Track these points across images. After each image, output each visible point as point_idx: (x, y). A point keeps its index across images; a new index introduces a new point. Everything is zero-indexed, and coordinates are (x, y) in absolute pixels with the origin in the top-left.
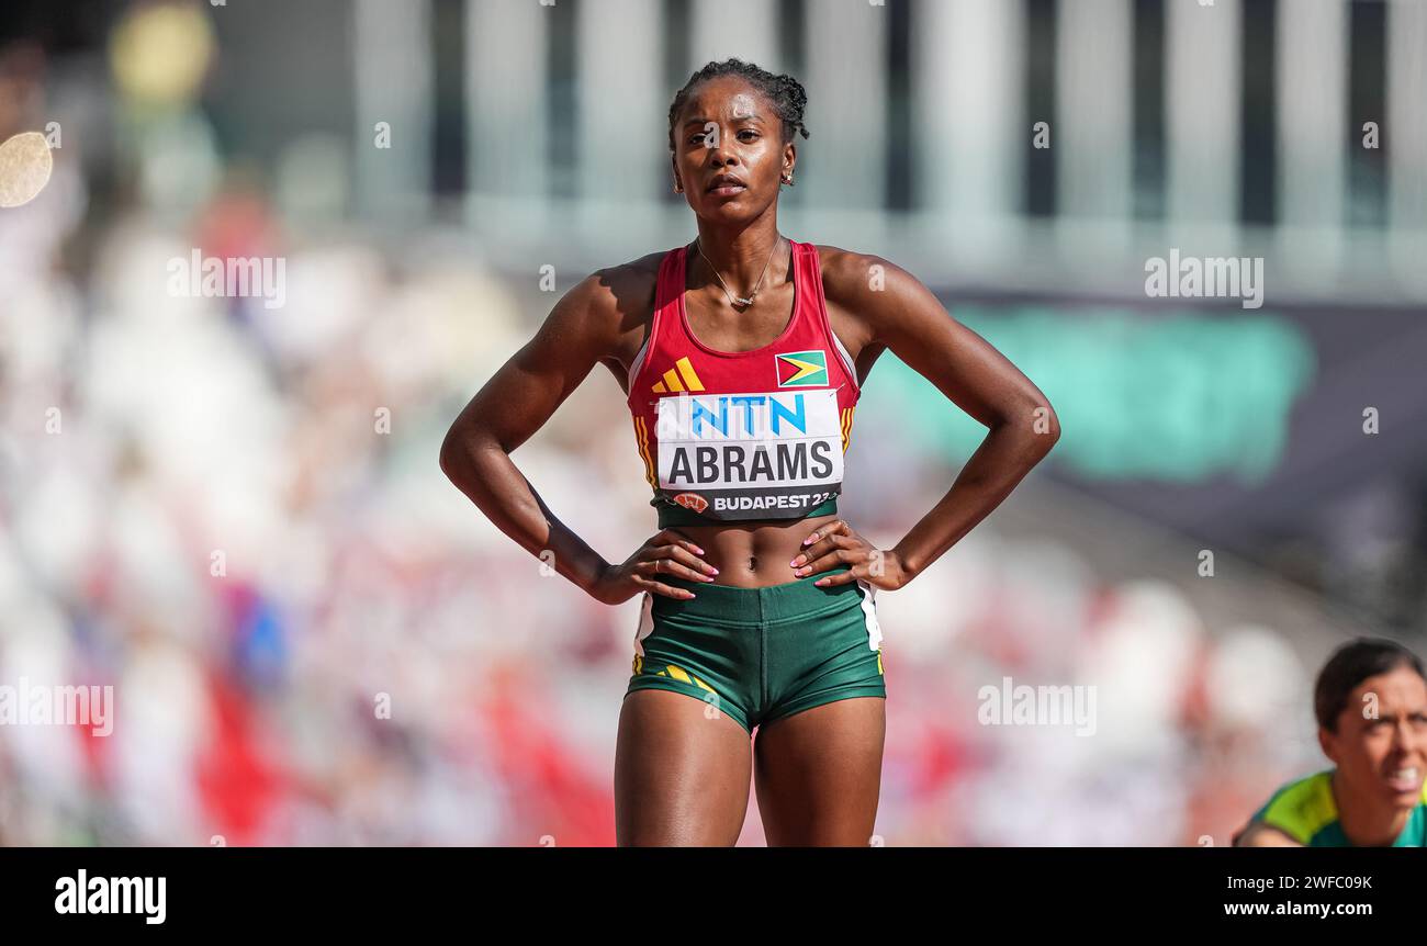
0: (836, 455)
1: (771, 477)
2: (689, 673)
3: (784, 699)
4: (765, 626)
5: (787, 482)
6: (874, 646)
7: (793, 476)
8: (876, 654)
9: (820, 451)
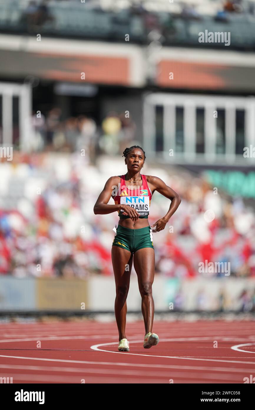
0: (148, 207)
1: (138, 210)
2: (121, 243)
3: (137, 248)
4: (134, 235)
5: (141, 211)
6: (152, 240)
7: (142, 210)
8: (152, 242)
9: (146, 206)
